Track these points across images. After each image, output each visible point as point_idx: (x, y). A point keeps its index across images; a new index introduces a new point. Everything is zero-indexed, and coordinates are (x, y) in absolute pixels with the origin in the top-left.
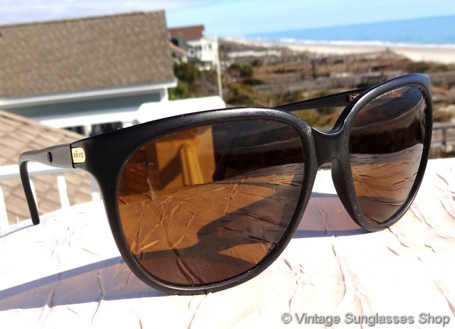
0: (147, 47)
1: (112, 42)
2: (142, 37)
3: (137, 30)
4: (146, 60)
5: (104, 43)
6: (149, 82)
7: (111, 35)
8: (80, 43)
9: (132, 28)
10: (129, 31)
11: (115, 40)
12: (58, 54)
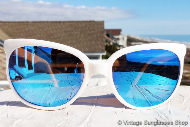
0: (95, 36)
1: (79, 33)
2: (93, 32)
3: (91, 28)
4: (94, 42)
5: (76, 33)
6: (94, 52)
7: (80, 30)
8: (65, 32)
9: (89, 28)
10: (87, 28)
11: (81, 32)
12: (56, 36)
